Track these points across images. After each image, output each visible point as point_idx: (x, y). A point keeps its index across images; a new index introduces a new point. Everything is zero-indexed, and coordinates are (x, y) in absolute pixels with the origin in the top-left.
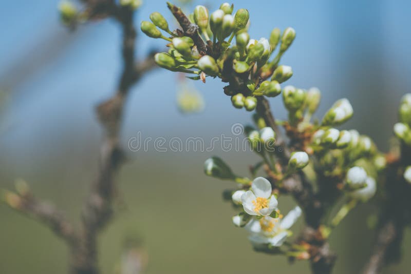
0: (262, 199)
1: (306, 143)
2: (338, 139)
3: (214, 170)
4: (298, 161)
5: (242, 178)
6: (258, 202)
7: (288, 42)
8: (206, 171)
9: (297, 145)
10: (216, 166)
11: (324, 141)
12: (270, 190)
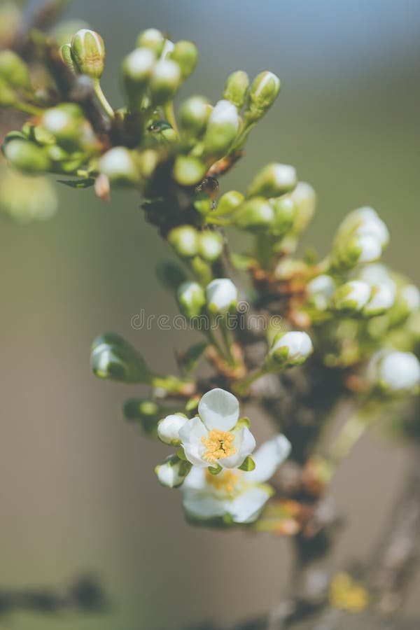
0: (222, 435)
1: (295, 304)
2: (370, 300)
3: (112, 369)
4: (292, 352)
5: (163, 377)
6: (212, 440)
7: (266, 103)
8: (95, 370)
9: (276, 306)
10: (116, 360)
11: (338, 306)
12: (237, 414)
